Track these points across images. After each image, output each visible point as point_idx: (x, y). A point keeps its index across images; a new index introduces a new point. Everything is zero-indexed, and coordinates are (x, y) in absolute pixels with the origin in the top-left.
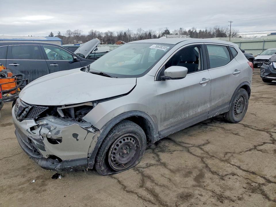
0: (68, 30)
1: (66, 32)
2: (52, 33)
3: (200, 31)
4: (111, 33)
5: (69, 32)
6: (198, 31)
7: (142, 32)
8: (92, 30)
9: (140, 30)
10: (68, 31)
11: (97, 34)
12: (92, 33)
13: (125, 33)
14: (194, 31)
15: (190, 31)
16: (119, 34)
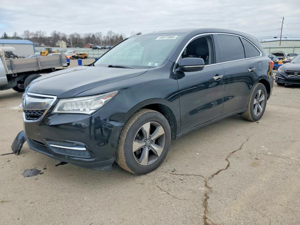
0: (26, 30)
1: (23, 33)
2: (5, 34)
4: (78, 35)
5: (27, 33)
7: (112, 35)
8: (55, 32)
9: (110, 32)
10: (25, 32)
11: (60, 36)
12: (55, 34)
13: (93, 35)
16: (88, 37)
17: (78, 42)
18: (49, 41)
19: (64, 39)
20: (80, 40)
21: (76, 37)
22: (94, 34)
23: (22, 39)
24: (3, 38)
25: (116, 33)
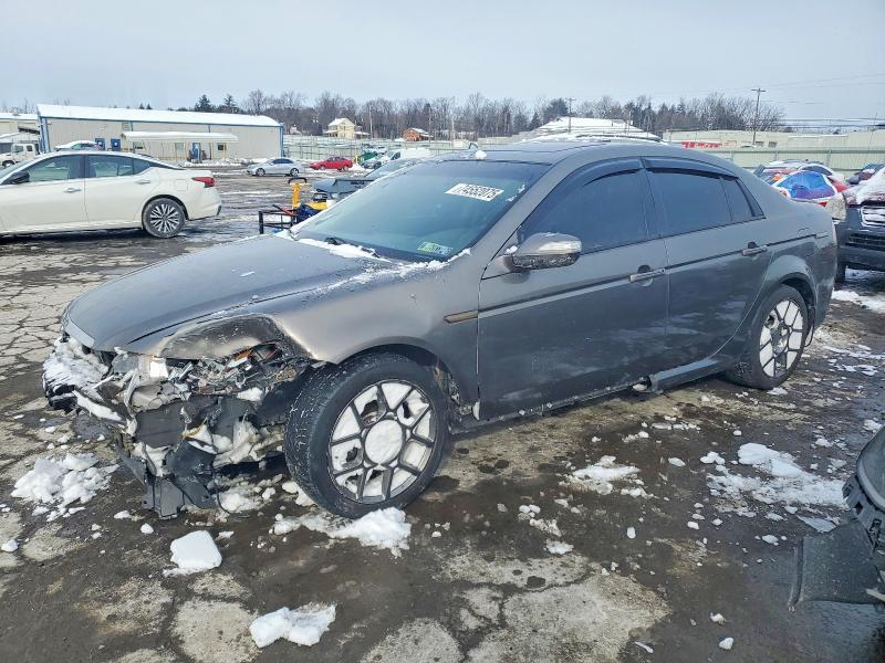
1: (248, 98)
2: (205, 99)
3: (664, 107)
4: (387, 105)
5: (256, 98)
6: (656, 109)
7: (482, 105)
8: (328, 94)
9: (476, 98)
10: (253, 94)
11: (340, 105)
12: (326, 102)
13: (428, 106)
14: (643, 108)
15: (630, 106)
16: (412, 109)
17: (385, 122)
18: (310, 118)
19: (349, 114)
20: (391, 117)
21: (381, 109)
22: (431, 103)
23: (243, 113)
24: (197, 110)
25: (492, 100)
